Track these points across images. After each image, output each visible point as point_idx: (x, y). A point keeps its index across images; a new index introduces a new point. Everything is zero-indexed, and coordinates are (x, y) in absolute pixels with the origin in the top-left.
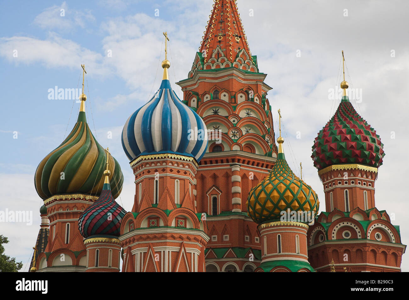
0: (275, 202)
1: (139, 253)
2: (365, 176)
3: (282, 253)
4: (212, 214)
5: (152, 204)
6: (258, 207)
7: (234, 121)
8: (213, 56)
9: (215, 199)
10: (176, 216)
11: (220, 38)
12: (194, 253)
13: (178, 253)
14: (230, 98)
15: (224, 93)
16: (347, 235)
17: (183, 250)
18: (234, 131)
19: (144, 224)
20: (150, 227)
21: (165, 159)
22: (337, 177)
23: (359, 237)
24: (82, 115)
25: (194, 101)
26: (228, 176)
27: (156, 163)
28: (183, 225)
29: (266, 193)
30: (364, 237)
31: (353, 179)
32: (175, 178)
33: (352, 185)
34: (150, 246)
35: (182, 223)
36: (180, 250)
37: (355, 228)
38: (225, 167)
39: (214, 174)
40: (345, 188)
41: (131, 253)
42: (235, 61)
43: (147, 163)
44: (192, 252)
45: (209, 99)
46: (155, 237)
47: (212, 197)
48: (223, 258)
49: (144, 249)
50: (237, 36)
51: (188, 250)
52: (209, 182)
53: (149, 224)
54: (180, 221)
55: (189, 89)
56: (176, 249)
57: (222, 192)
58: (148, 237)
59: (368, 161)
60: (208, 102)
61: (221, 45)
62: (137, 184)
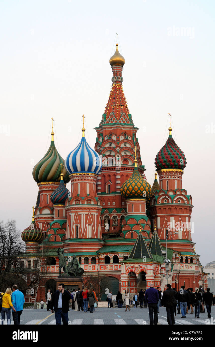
0: (131, 191)
1: (72, 215)
2: (176, 174)
3: (133, 212)
4: (108, 193)
5: (77, 194)
6: (124, 193)
7: (118, 150)
8: (110, 117)
9: (109, 186)
10: (87, 199)
11: (113, 107)
12: (95, 215)
13: (88, 215)
14: (117, 138)
15: (114, 136)
16: (166, 201)
17: (90, 214)
18: (118, 154)
19: (74, 203)
20: (76, 204)
21: (82, 175)
22: (164, 174)
23: (170, 203)
24: (53, 143)
25: (101, 139)
26: (115, 175)
27: (78, 177)
28: (90, 203)
29: (127, 187)
30: (172, 202)
31: (171, 176)
32: (87, 183)
33: (170, 178)
34: (76, 212)
35: (89, 202)
36: (89, 214)
37: (169, 198)
38: (114, 171)
39: (109, 174)
40: (166, 180)
41: (69, 215)
42: (119, 119)
43: (75, 177)
44: (94, 214)
45: (107, 139)
46: (78, 209)
47: (108, 185)
48: (111, 213)
49: (74, 214)
50: (121, 105)
51: (92, 213)
52: (107, 178)
53: (76, 203)
54: (88, 201)
55: (99, 131)
56: (87, 213)
57: (112, 183)
58: (75, 209)
59: (177, 167)
60: (107, 140)
61: (114, 111)
62: (72, 185)
